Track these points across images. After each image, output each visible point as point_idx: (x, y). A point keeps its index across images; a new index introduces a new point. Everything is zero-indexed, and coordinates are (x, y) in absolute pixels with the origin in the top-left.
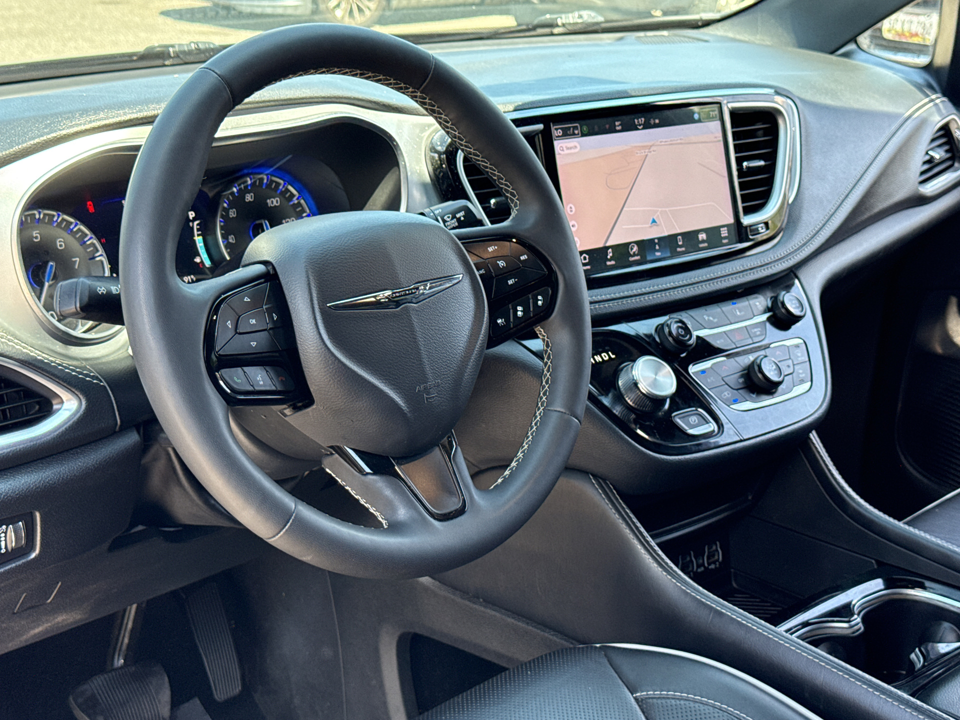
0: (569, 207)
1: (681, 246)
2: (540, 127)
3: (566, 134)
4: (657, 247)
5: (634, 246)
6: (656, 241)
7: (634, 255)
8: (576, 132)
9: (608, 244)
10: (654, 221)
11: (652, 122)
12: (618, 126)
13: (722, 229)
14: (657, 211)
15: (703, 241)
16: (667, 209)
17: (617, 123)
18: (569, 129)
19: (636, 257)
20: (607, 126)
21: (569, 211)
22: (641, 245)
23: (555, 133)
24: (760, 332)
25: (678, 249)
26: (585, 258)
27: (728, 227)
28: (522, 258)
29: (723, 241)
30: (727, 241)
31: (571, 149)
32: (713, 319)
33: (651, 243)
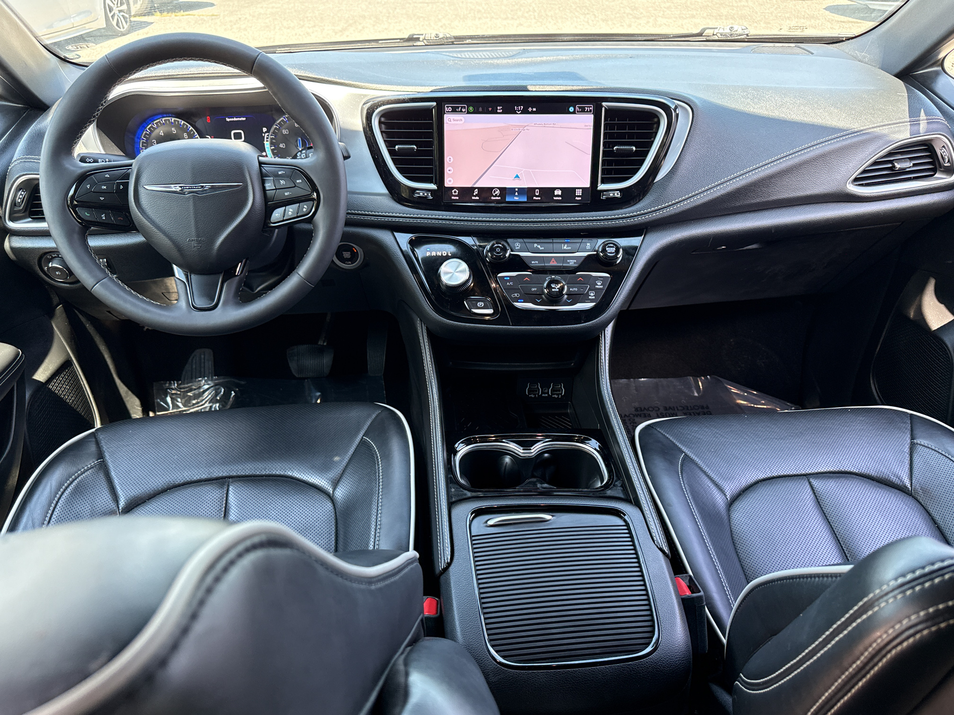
0: (448, 158)
1: (537, 196)
2: (434, 104)
3: (454, 110)
4: (516, 194)
5: (497, 190)
6: (517, 190)
7: (496, 196)
8: (463, 110)
9: (476, 186)
10: (517, 177)
11: (530, 109)
12: (499, 109)
13: (577, 190)
14: (523, 170)
15: (558, 196)
16: (531, 170)
17: (498, 108)
18: (458, 107)
19: (497, 198)
20: (490, 109)
21: (448, 161)
22: (503, 190)
23: (446, 109)
24: (574, 262)
25: (534, 198)
26: (455, 192)
27: (583, 189)
28: (298, 181)
29: (577, 198)
30: (580, 198)
31: (457, 120)
32: (541, 247)
33: (512, 191)
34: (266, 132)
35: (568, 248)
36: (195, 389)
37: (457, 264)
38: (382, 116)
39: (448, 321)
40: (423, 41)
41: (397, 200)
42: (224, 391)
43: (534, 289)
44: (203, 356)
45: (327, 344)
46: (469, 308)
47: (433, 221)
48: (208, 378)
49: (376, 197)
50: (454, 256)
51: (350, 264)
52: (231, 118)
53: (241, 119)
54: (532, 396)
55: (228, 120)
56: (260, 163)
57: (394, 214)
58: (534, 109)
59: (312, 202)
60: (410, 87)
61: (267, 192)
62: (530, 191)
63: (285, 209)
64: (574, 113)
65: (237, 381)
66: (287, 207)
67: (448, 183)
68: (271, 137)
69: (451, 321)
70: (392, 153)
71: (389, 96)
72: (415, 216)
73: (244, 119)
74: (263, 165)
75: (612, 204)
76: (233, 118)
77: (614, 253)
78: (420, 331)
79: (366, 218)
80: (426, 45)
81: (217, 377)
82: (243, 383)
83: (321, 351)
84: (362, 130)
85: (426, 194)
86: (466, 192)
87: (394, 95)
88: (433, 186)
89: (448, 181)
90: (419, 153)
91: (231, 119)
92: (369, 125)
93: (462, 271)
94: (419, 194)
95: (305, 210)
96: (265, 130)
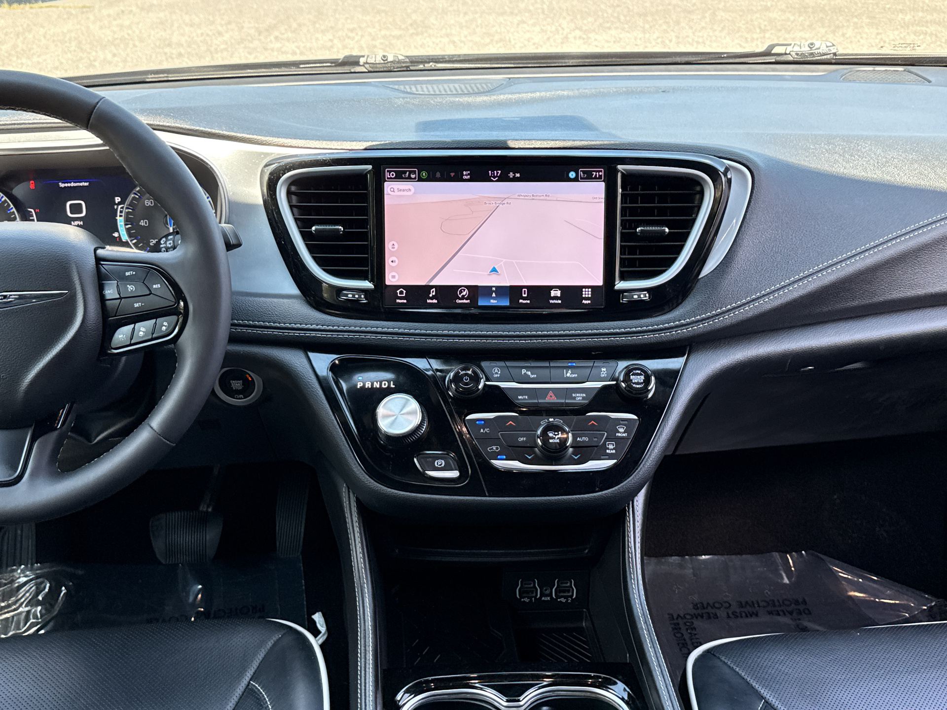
0: (391, 243)
1: (524, 299)
2: (370, 167)
3: (399, 177)
4: (494, 295)
5: (464, 290)
6: (494, 289)
7: (463, 298)
8: (413, 176)
9: (431, 284)
11: (511, 175)
12: (466, 175)
13: (584, 290)
14: (502, 261)
15: (556, 298)
16: (514, 261)
17: (465, 173)
18: (405, 172)
19: (465, 301)
20: (452, 174)
21: (390, 247)
22: (475, 291)
23: (387, 175)
24: (583, 397)
25: (521, 301)
26: (401, 293)
27: (594, 288)
28: (154, 286)
29: (584, 302)
30: (589, 302)
31: (404, 190)
32: (532, 374)
33: (487, 291)
34: (119, 203)
35: (574, 376)
36: (5, 584)
37: (403, 401)
38: (291, 184)
39: (389, 490)
40: (363, 66)
41: (314, 305)
42: (50, 587)
43: (522, 439)
44: (19, 532)
45: (213, 509)
46: (422, 468)
47: (369, 336)
48: (26, 565)
49: (281, 300)
50: (399, 389)
51: (242, 399)
52: (67, 183)
53: (81, 184)
54: (527, 600)
55: (62, 185)
56: (99, 260)
57: (309, 326)
58: (518, 175)
59: (174, 318)
60: (334, 142)
61: (107, 302)
62: (514, 291)
63: (134, 328)
64: (576, 180)
65: (69, 570)
66: (137, 324)
67: (391, 279)
68: (127, 210)
69: (393, 491)
70: (306, 236)
71: (301, 155)
72: (341, 328)
73: (86, 184)
74: (102, 263)
75: (637, 310)
76: (70, 183)
77: (642, 383)
78: (346, 504)
79: (266, 331)
80: (369, 72)
81: (39, 565)
82: (80, 572)
83: (203, 521)
84: (261, 202)
85: (357, 296)
86: (417, 293)
87: (309, 155)
88: (367, 285)
89: (390, 277)
90: (346, 236)
91: (66, 185)
92: (271, 197)
93: (413, 413)
94: (346, 295)
95: (164, 328)
96: (118, 199)
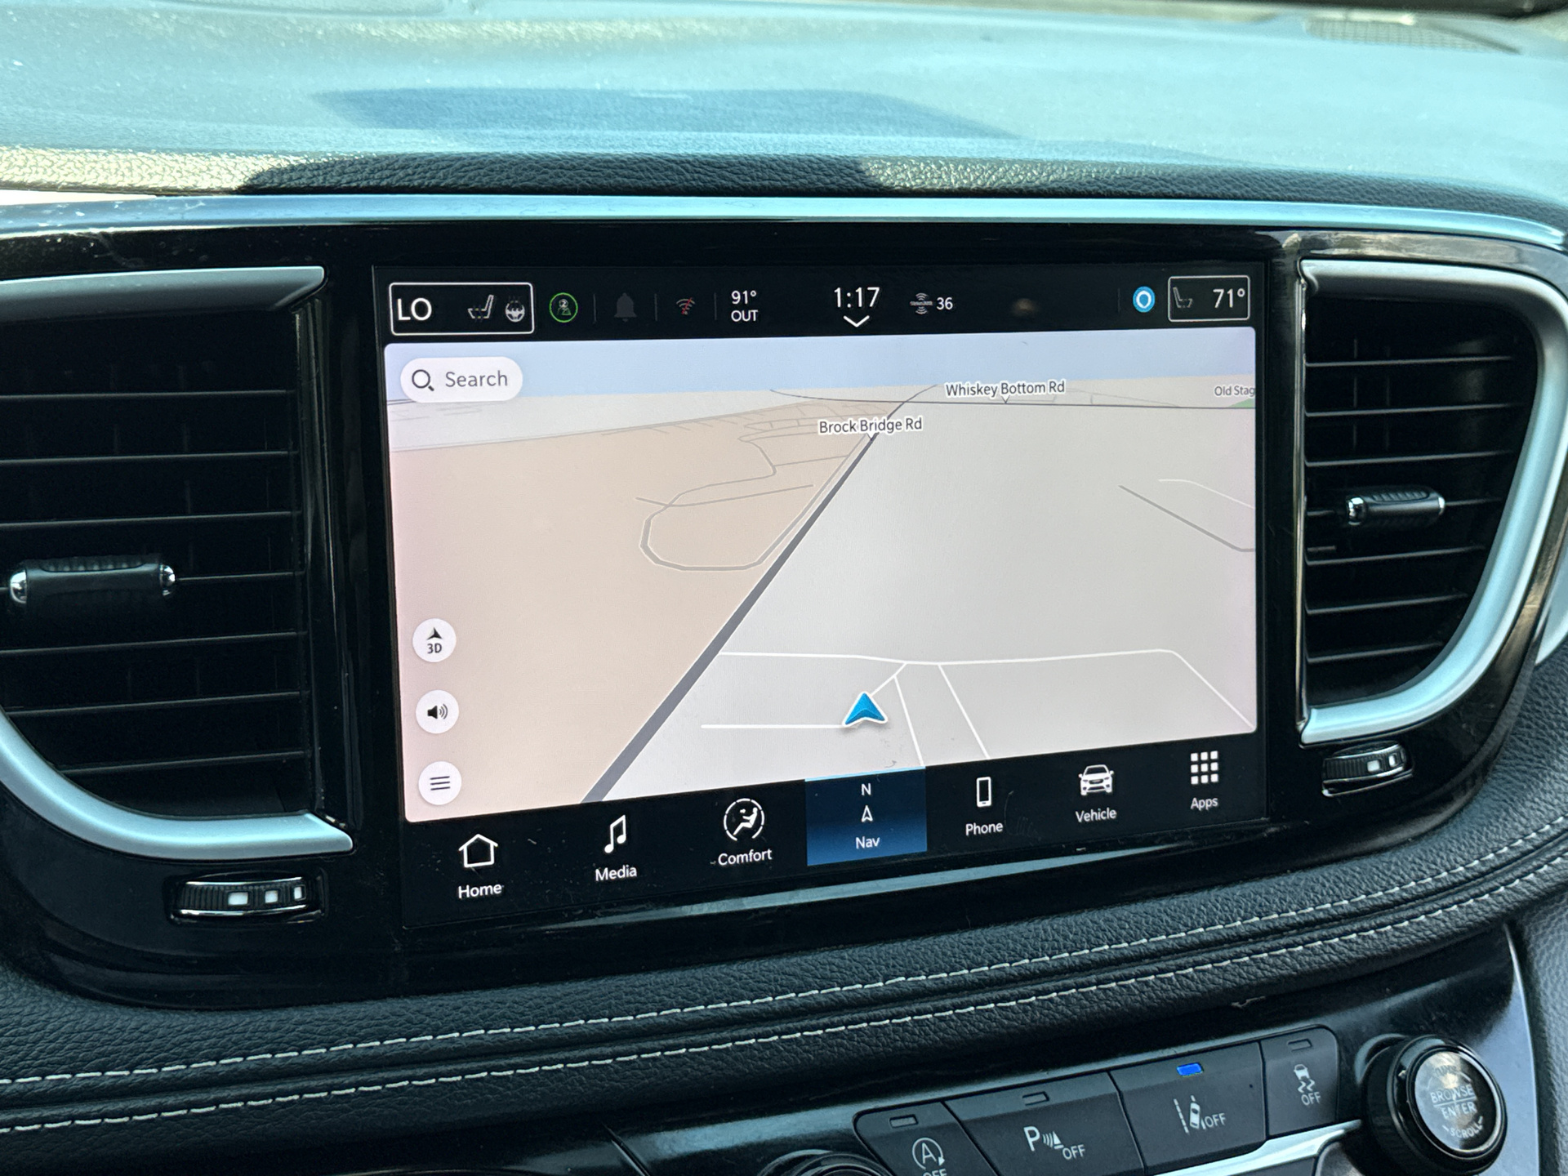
0: (426, 628)
1: (984, 817)
2: (309, 273)
3: (452, 318)
4: (867, 816)
5: (749, 808)
6: (866, 789)
7: (746, 842)
8: (515, 315)
9: (614, 795)
10: (867, 711)
11: (921, 303)
12: (742, 306)
13: (1194, 756)
14: (893, 668)
15: (1097, 800)
16: (940, 664)
17: (736, 297)
18: (478, 296)
19: (752, 856)
20: (686, 304)
21: (422, 649)
22: (787, 802)
23: (400, 311)
25: (971, 828)
26: (478, 852)
27: (1223, 745)
29: (1197, 804)
30: (1214, 802)
31: (474, 382)
33: (839, 799)
35: (1213, 1122)
58: (946, 304)
62: (943, 791)
64: (1154, 320)
67: (428, 796)
77: (1474, 1118)
85: (270, 897)
88: (316, 832)
89: (425, 785)
90: (190, 607)
94: (216, 898)
